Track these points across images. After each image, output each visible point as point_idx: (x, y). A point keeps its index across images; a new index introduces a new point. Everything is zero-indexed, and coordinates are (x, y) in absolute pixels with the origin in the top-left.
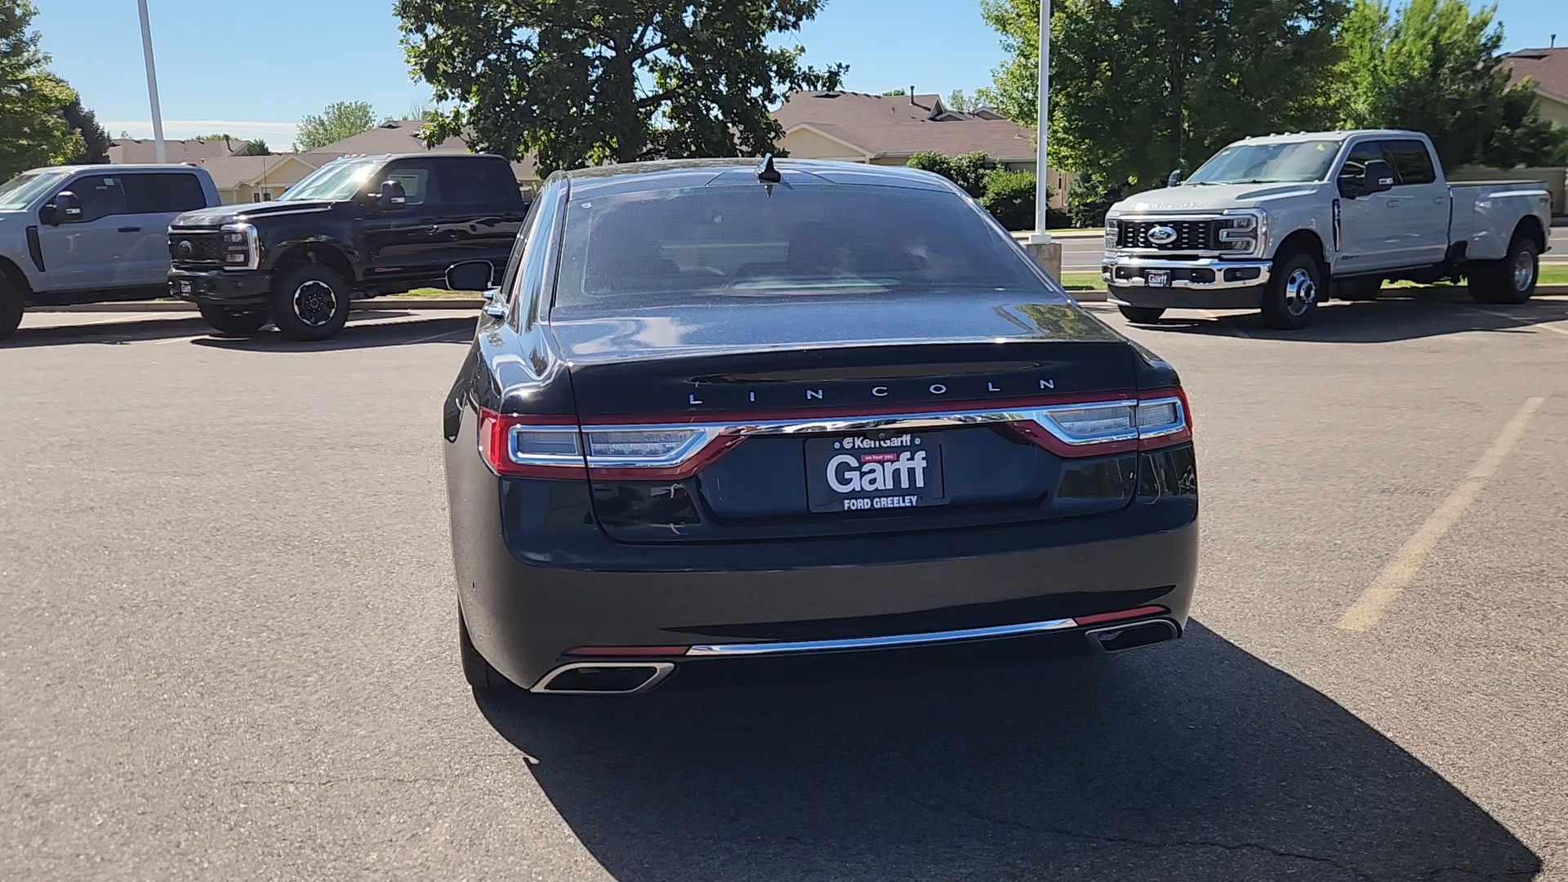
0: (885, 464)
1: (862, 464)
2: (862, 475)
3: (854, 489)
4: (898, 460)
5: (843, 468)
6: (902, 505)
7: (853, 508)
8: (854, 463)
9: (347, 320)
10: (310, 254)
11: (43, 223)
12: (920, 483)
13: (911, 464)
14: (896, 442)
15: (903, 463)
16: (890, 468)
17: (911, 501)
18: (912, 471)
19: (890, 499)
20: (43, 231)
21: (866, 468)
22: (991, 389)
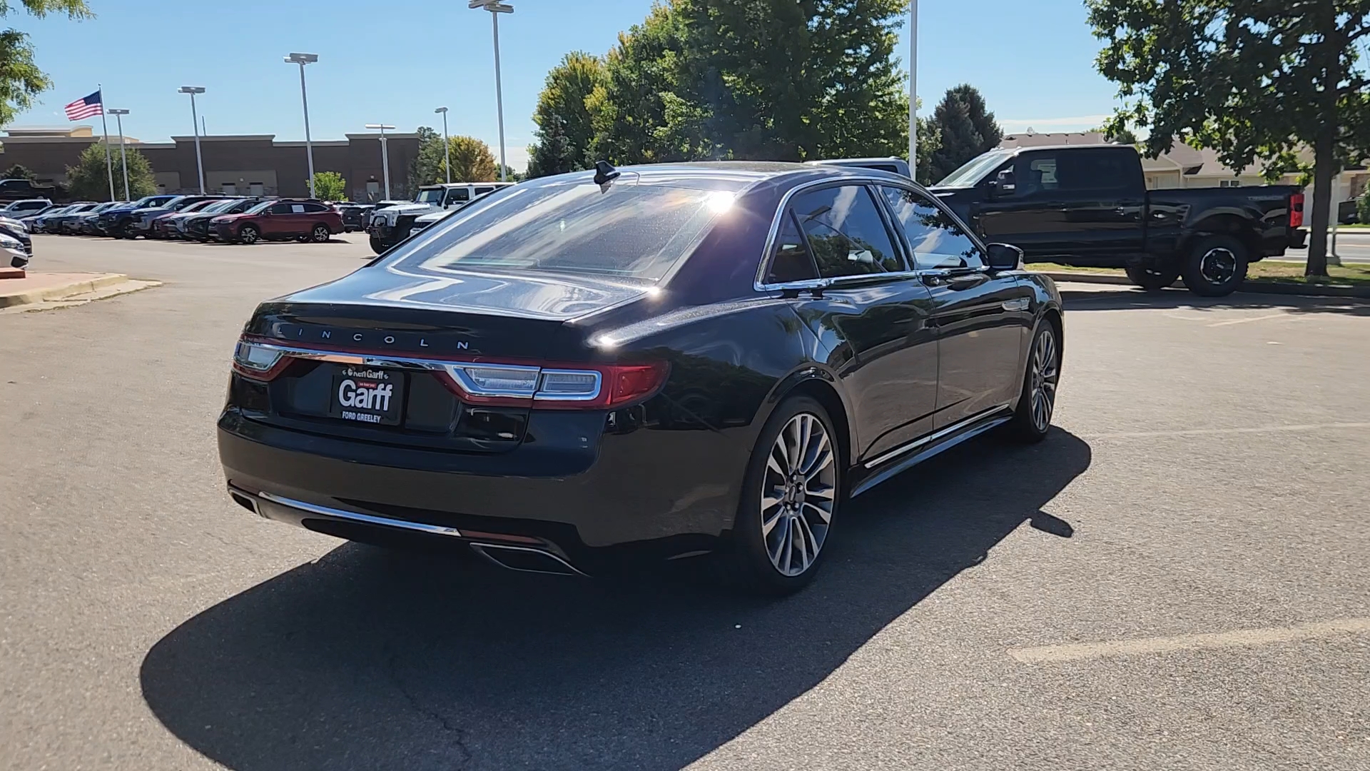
0: (371, 390)
1: (358, 387)
2: (357, 395)
3: (350, 405)
4: (377, 389)
5: (348, 388)
6: (372, 421)
7: (347, 418)
8: (354, 387)
12: (386, 408)
13: (383, 393)
14: (375, 376)
15: (379, 392)
16: (372, 393)
17: (377, 419)
18: (383, 397)
19: (366, 415)
21: (359, 392)
22: (422, 345)
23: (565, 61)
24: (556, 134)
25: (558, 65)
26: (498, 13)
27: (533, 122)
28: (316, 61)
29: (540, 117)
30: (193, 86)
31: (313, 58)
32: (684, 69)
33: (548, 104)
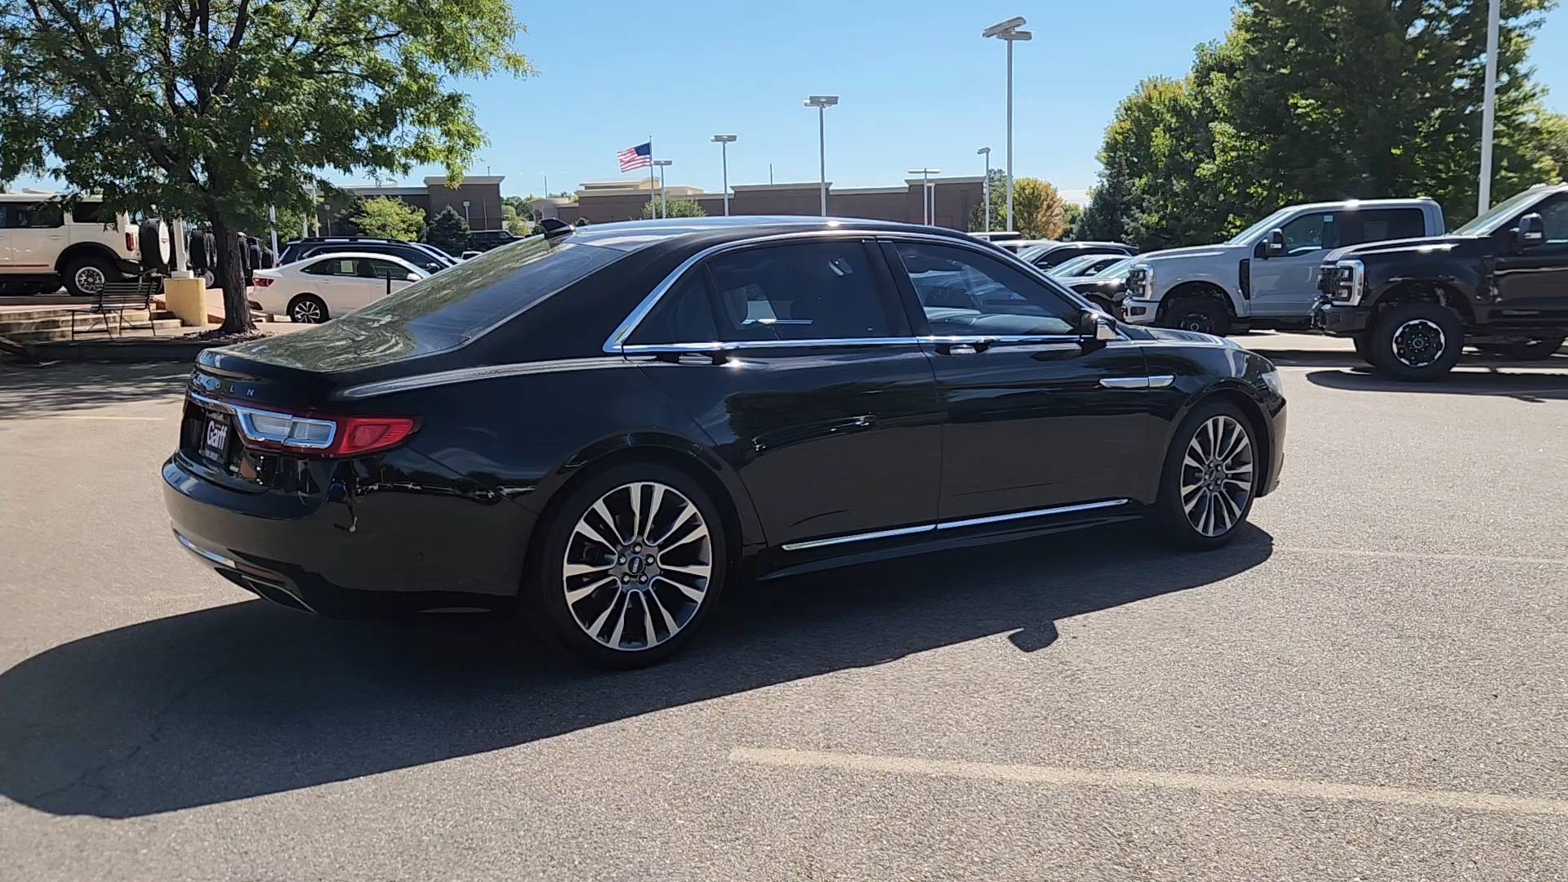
1: (215, 428)
2: (214, 435)
3: (210, 444)
4: (221, 430)
5: (211, 429)
6: (214, 459)
7: (206, 455)
9: (1454, 366)
10: (1439, 292)
11: (1256, 256)
12: (222, 448)
13: (223, 434)
14: (220, 418)
16: (219, 433)
17: (217, 457)
18: (222, 439)
19: (214, 454)
20: (1255, 264)
21: (215, 432)
22: (231, 391)
23: (1140, 88)
24: (1120, 173)
25: (1131, 92)
26: (1014, 42)
27: (1096, 161)
28: (836, 103)
29: (1105, 154)
30: (725, 134)
31: (833, 101)
32: (1235, 94)
33: (1115, 139)
